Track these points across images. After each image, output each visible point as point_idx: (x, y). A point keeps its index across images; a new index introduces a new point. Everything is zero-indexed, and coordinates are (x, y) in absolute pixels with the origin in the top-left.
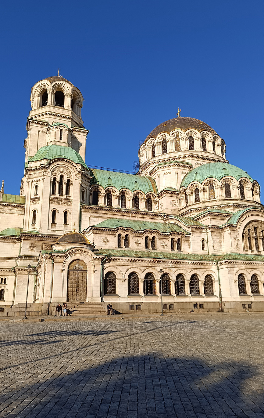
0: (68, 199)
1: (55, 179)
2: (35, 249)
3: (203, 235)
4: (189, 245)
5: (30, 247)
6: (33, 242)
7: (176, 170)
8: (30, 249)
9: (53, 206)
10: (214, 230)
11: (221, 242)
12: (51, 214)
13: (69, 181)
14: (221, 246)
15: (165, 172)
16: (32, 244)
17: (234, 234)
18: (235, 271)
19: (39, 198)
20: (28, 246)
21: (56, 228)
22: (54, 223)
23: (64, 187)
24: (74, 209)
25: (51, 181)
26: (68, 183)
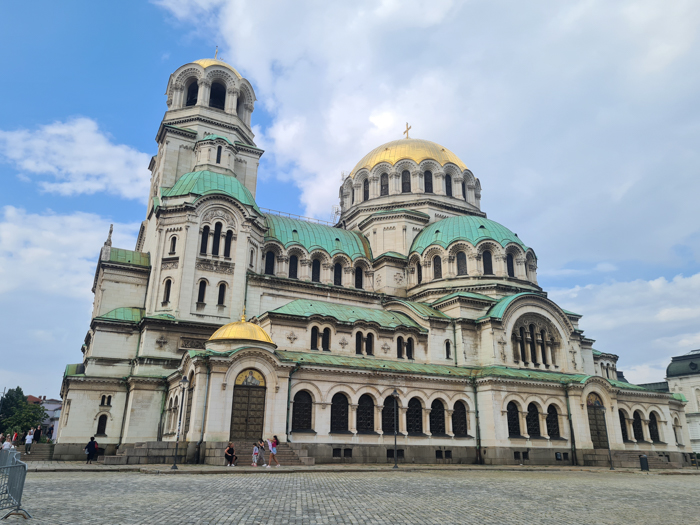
0: (226, 263)
1: (206, 229)
2: (166, 346)
3: (448, 334)
4: (426, 349)
5: (158, 342)
6: (164, 334)
7: (404, 224)
8: (158, 346)
9: (201, 274)
10: (466, 326)
11: (476, 346)
12: (197, 288)
13: (230, 233)
14: (476, 353)
15: (386, 226)
16: (162, 338)
17: (499, 335)
18: (503, 397)
19: (177, 259)
20: (154, 341)
21: (204, 312)
22: (201, 303)
23: (222, 242)
24: (237, 281)
25: (200, 232)
26: (230, 236)
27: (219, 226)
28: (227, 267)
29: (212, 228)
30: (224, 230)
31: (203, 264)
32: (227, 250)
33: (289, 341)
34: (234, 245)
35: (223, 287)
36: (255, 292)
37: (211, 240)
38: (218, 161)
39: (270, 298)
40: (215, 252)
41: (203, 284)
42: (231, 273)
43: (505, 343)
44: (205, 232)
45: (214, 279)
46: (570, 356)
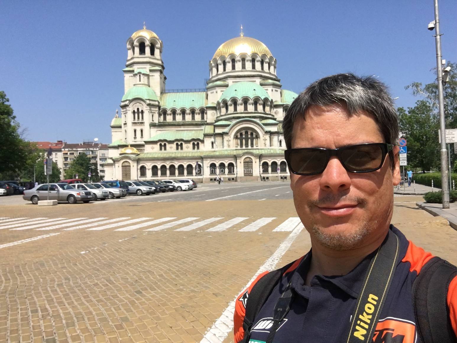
3: (212, 139)
4: (204, 145)
7: (216, 90)
9: (134, 127)
10: (219, 136)
11: (222, 142)
12: (133, 132)
15: (211, 91)
17: (227, 138)
19: (127, 123)
21: (137, 140)
22: (135, 138)
23: (140, 115)
24: (146, 127)
25: (132, 113)
26: (142, 112)
27: (138, 109)
28: (142, 123)
29: (136, 110)
30: (140, 110)
32: (143, 118)
33: (151, 149)
34: (144, 115)
35: (142, 131)
36: (154, 130)
37: (136, 115)
38: (140, 81)
39: (160, 132)
40: (138, 118)
41: (135, 131)
42: (144, 125)
43: (230, 141)
44: (134, 112)
45: (138, 128)
46: (264, 142)
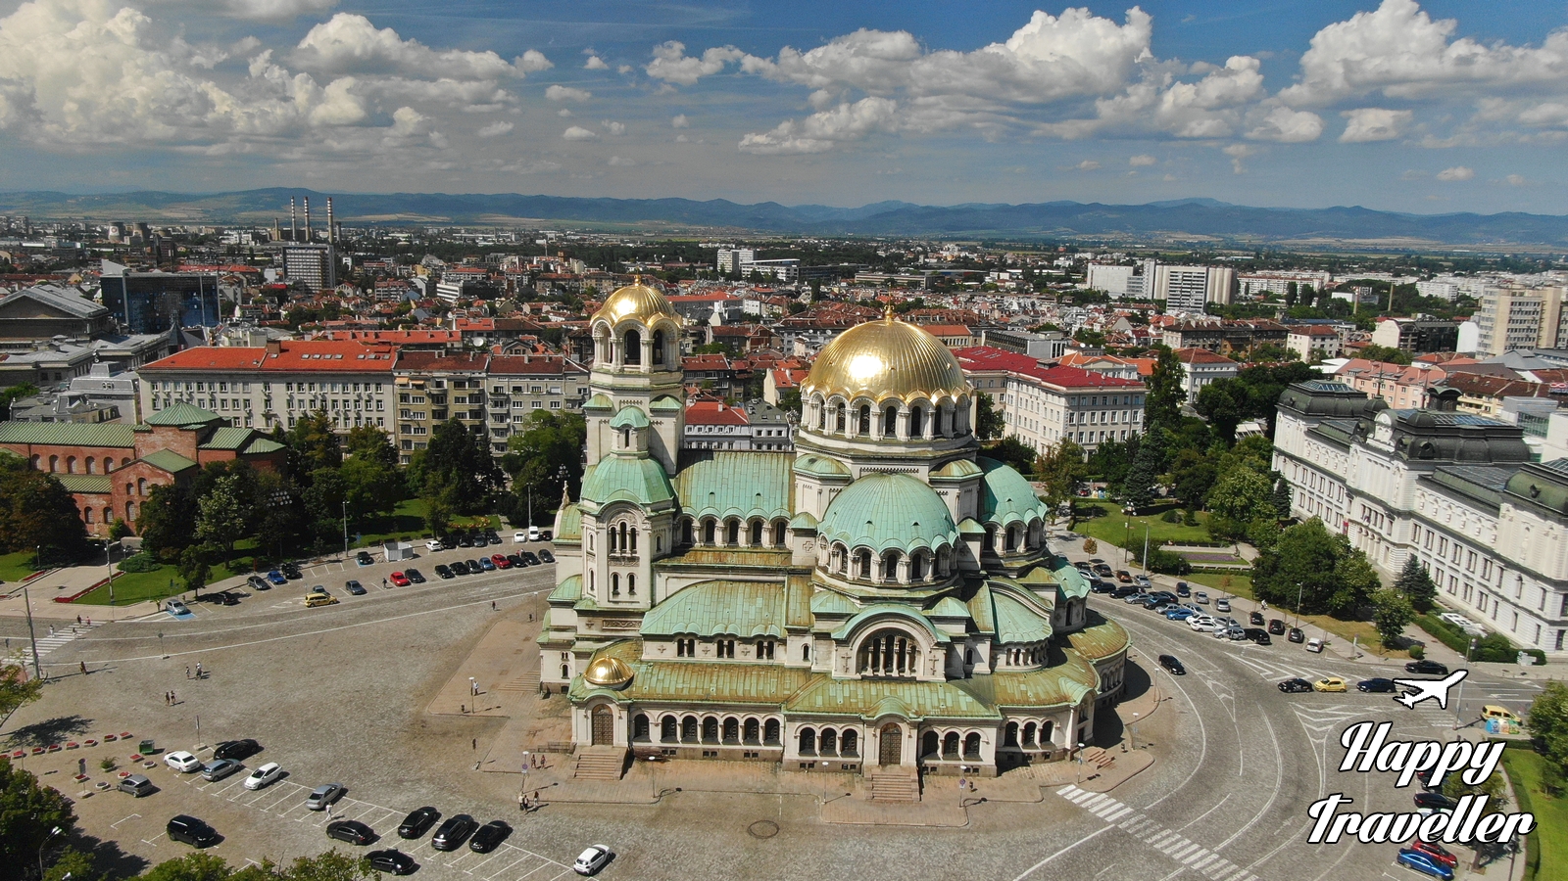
0: (633, 557)
1: (613, 529)
2: (593, 627)
3: (807, 639)
4: (785, 653)
5: (588, 625)
6: (591, 618)
8: (588, 627)
9: (614, 569)
11: (830, 652)
12: (611, 580)
13: (633, 530)
14: (829, 658)
15: (805, 483)
16: (590, 621)
17: (844, 651)
18: (797, 726)
19: (595, 555)
20: (584, 624)
21: (619, 598)
23: (628, 540)
24: (643, 570)
25: (609, 534)
26: (634, 533)
27: (623, 525)
28: (633, 560)
29: (618, 528)
30: (628, 529)
31: (612, 559)
32: (633, 546)
33: (659, 652)
34: (638, 539)
35: (632, 578)
36: (660, 578)
37: (618, 539)
38: (627, 445)
40: (623, 546)
41: (616, 577)
42: (638, 564)
43: (849, 658)
44: (613, 533)
45: (623, 571)
46: (931, 664)
